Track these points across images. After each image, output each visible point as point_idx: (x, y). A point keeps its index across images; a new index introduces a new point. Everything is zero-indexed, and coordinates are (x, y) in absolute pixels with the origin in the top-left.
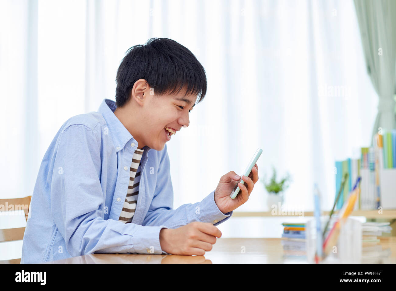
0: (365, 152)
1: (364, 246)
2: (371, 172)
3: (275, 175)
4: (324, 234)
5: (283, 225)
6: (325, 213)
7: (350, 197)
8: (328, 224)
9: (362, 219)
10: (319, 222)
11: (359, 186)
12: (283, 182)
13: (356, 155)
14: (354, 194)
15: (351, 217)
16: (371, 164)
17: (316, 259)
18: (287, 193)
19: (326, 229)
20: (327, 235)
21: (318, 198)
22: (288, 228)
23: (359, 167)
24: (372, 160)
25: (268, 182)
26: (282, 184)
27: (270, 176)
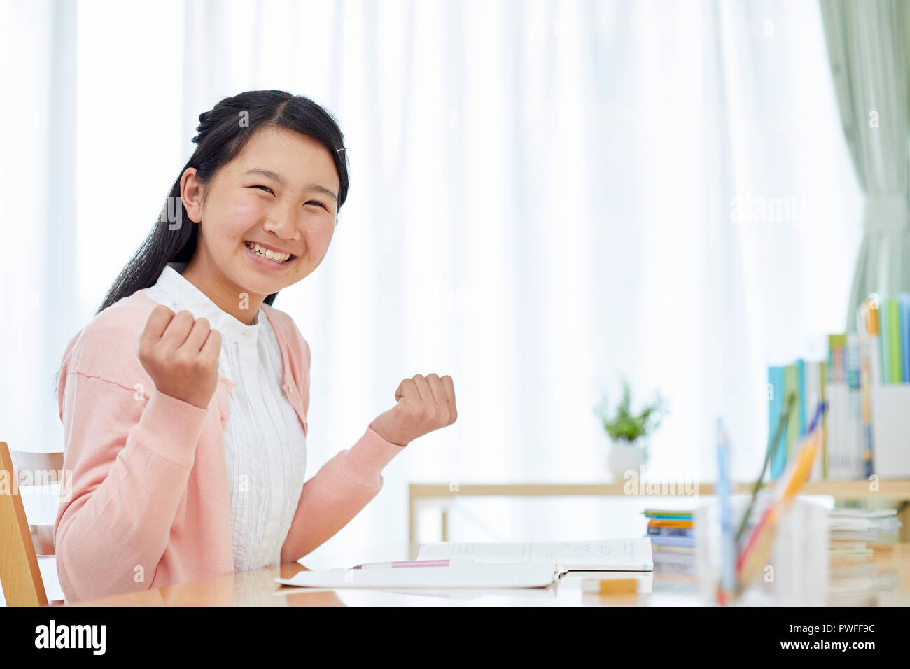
0: (837, 345)
1: (834, 564)
2: (851, 391)
3: (627, 399)
4: (738, 538)
5: (647, 514)
6: (742, 487)
7: (800, 449)
8: (749, 512)
9: (827, 502)
10: (727, 510)
11: (824, 424)
12: (646, 415)
13: (817, 353)
14: (812, 442)
15: (804, 498)
16: (851, 372)
17: (721, 595)
18: (655, 441)
19: (745, 525)
20: (746, 539)
21: (724, 451)
22: (658, 521)
23: (824, 381)
24: (853, 363)
25: (612, 414)
26: (644, 419)
27: (615, 401)
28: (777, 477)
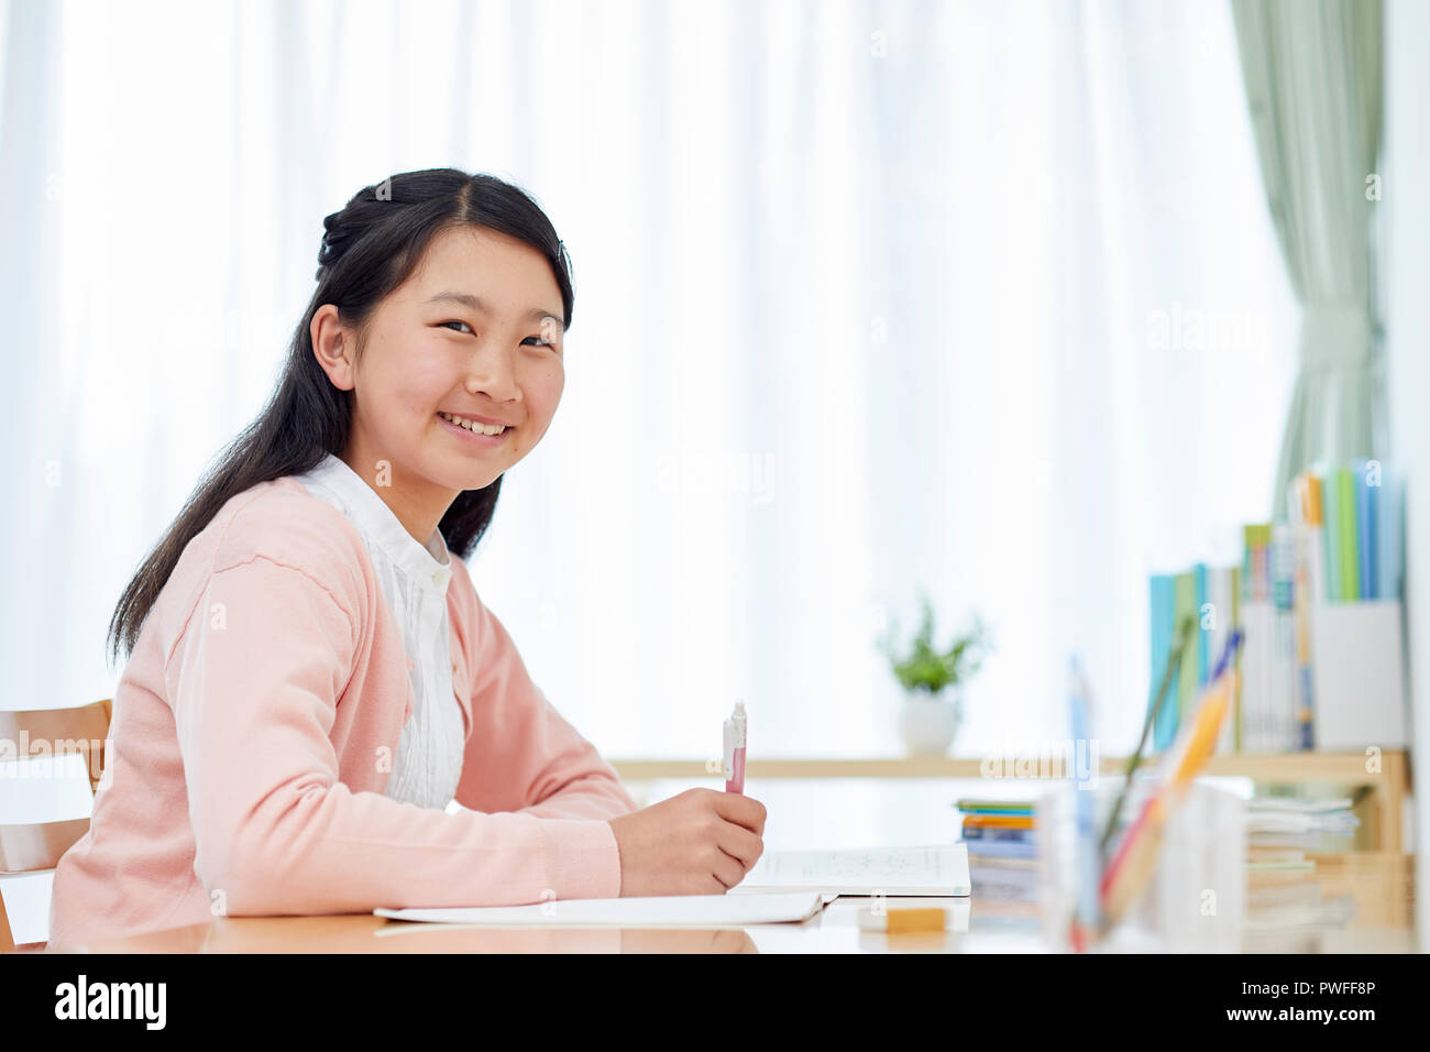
0: (1257, 542)
1: (1254, 885)
2: (1279, 614)
3: (928, 627)
4: (1104, 843)
5: (962, 807)
6: (1110, 764)
7: (1201, 704)
8: (1119, 805)
9: (1242, 788)
10: (1086, 799)
11: (1236, 664)
12: (958, 651)
13: (1227, 554)
14: (1218, 693)
15: (1206, 781)
16: (1279, 584)
17: (1076, 935)
18: (973, 693)
19: (1114, 825)
20: (1115, 847)
21: (1081, 712)
22: (979, 818)
23: (1237, 598)
24: (1282, 569)
25: (905, 650)
26: (956, 657)
27: (910, 628)
28: (1165, 747)
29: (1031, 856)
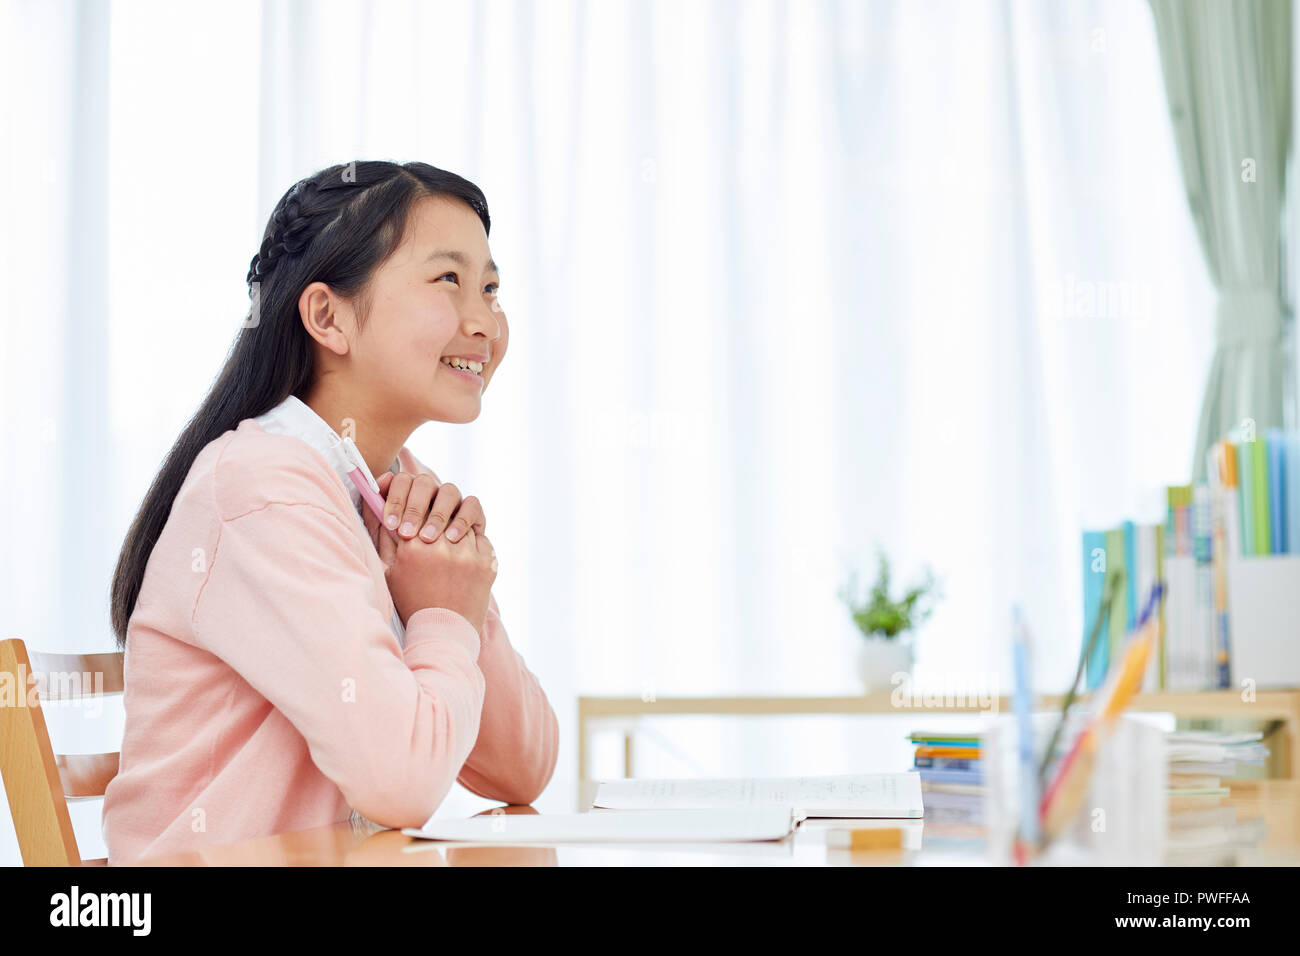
0: (1179, 502)
1: (1175, 809)
2: (1199, 566)
3: (884, 579)
4: (1042, 770)
5: (914, 739)
6: (1047, 701)
7: (1128, 648)
8: (1057, 736)
9: (1166, 722)
10: (1027, 732)
11: (1160, 613)
12: (911, 600)
13: (1152, 513)
14: (1144, 639)
15: (1132, 716)
16: (1199, 539)
17: (1018, 850)
18: (922, 637)
19: (1051, 755)
20: (1054, 773)
21: (1023, 653)
22: (930, 749)
23: (1161, 553)
24: (1201, 527)
25: (864, 599)
26: (909, 606)
27: (868, 579)
28: (1096, 687)
29: (977, 782)
